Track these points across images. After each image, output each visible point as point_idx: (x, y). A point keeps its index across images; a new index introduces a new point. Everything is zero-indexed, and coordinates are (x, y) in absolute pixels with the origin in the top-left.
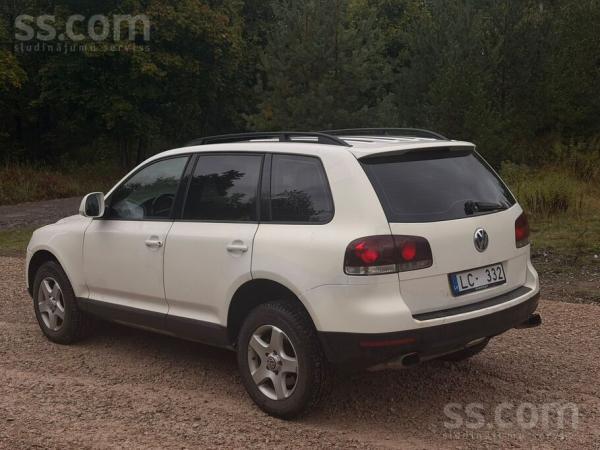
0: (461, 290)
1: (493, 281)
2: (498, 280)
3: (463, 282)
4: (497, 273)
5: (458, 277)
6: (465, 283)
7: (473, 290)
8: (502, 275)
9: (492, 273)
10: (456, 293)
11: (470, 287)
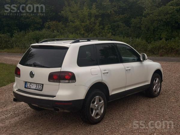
0: (27, 87)
1: (37, 89)
2: (39, 89)
3: (28, 85)
4: (40, 87)
5: (27, 83)
6: (28, 86)
7: (30, 89)
8: (41, 88)
9: (38, 86)
10: (25, 87)
11: (29, 87)
